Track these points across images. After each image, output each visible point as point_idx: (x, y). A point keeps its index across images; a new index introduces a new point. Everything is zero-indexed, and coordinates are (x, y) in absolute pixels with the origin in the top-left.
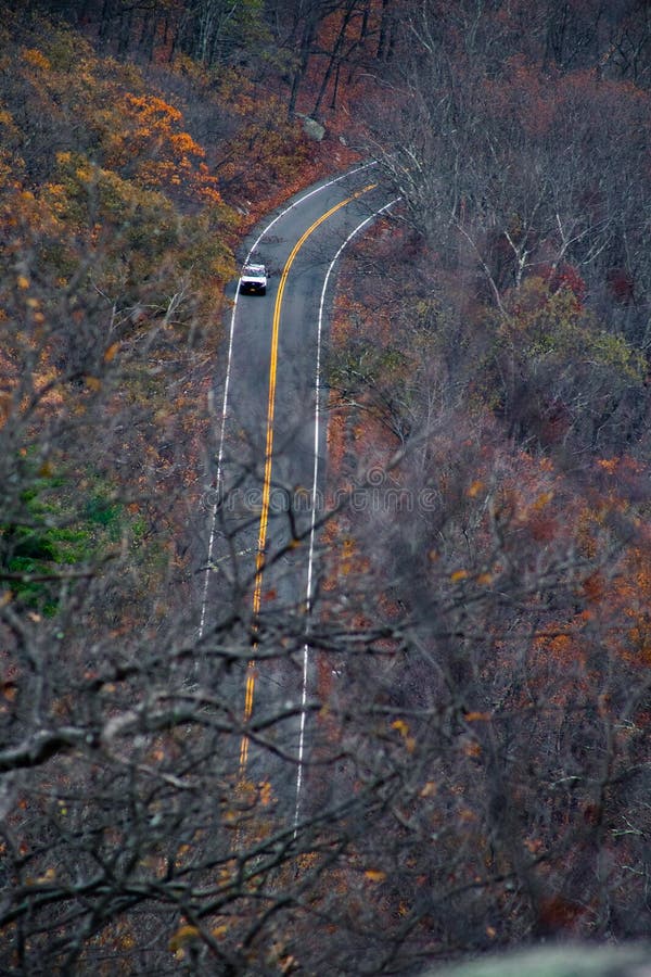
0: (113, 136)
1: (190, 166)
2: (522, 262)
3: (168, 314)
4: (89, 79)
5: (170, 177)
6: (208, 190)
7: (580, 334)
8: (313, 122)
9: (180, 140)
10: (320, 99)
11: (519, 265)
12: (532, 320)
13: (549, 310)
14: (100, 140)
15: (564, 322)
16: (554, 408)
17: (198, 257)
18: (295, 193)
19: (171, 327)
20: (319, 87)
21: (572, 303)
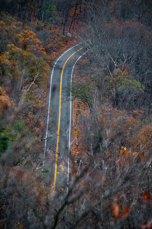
0: (20, 40)
1: (38, 46)
2: (116, 65)
3: (34, 81)
4: (14, 27)
5: (34, 49)
6: (42, 51)
7: (129, 81)
8: (69, 33)
9: (36, 40)
10: (70, 28)
11: (115, 65)
12: (118, 78)
13: (122, 76)
14: (18, 41)
15: (125, 79)
16: (124, 98)
17: (40, 67)
18: (65, 50)
19: (35, 84)
20: (70, 25)
21: (127, 74)
